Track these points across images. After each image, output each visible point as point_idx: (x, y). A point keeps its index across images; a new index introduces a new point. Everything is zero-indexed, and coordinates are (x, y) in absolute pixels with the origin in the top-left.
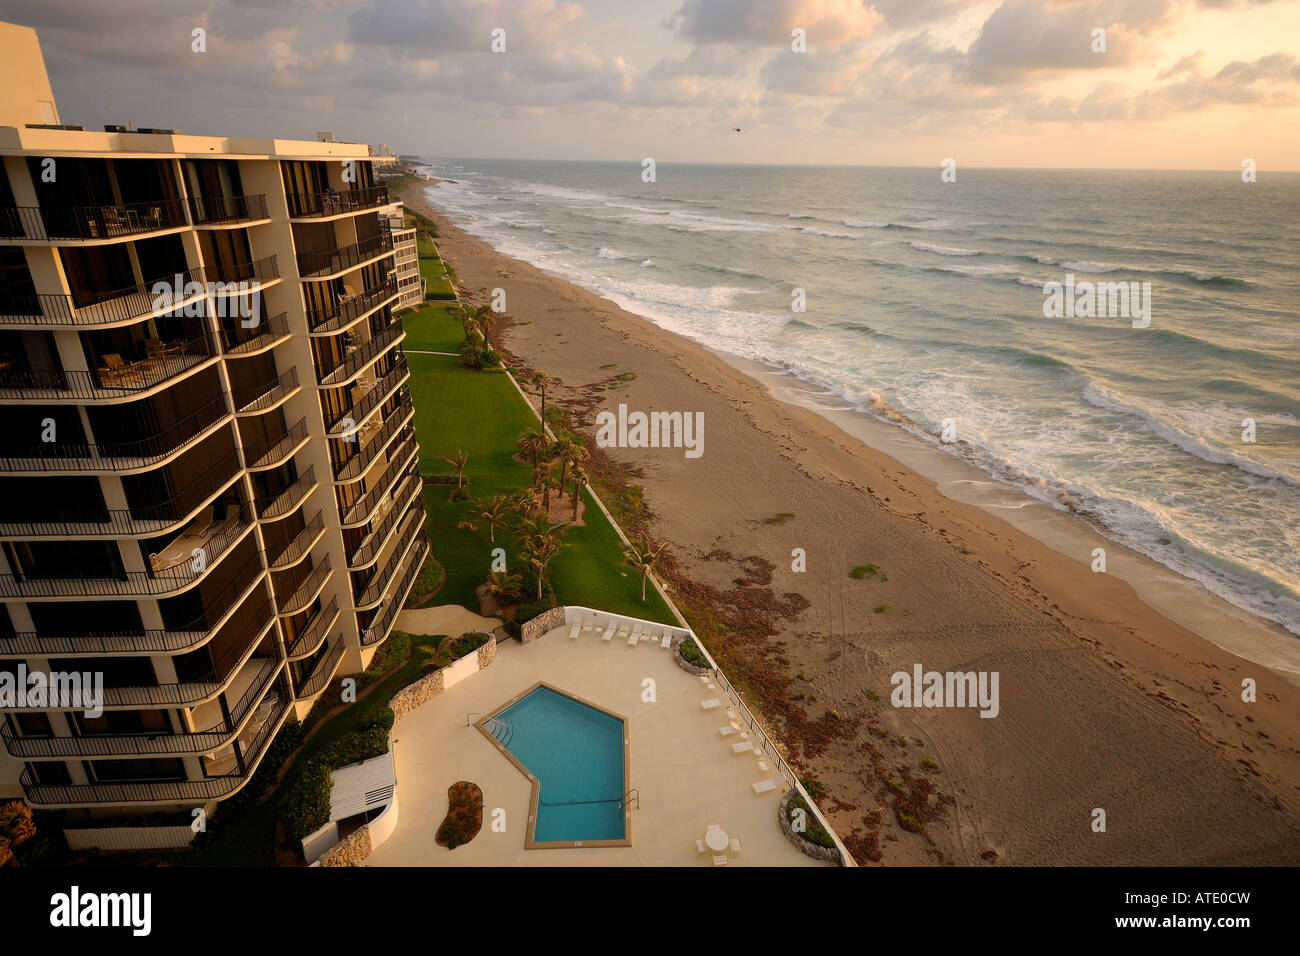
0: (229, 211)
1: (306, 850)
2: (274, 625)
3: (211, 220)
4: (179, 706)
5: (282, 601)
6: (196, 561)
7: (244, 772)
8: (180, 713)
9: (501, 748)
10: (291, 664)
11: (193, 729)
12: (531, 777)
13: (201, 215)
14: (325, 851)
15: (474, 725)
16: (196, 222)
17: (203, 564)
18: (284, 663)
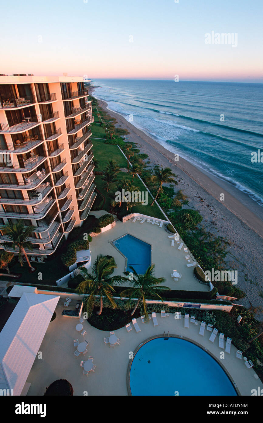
0: (47, 98)
1: (70, 269)
2: (59, 214)
3: (42, 101)
4: (38, 232)
5: (61, 207)
6: (39, 197)
7: (54, 249)
8: (38, 234)
9: (117, 249)
10: (63, 223)
11: (41, 237)
12: (125, 257)
13: (40, 100)
14: (74, 269)
15: (110, 243)
16: (38, 102)
17: (41, 198)
18: (62, 223)
